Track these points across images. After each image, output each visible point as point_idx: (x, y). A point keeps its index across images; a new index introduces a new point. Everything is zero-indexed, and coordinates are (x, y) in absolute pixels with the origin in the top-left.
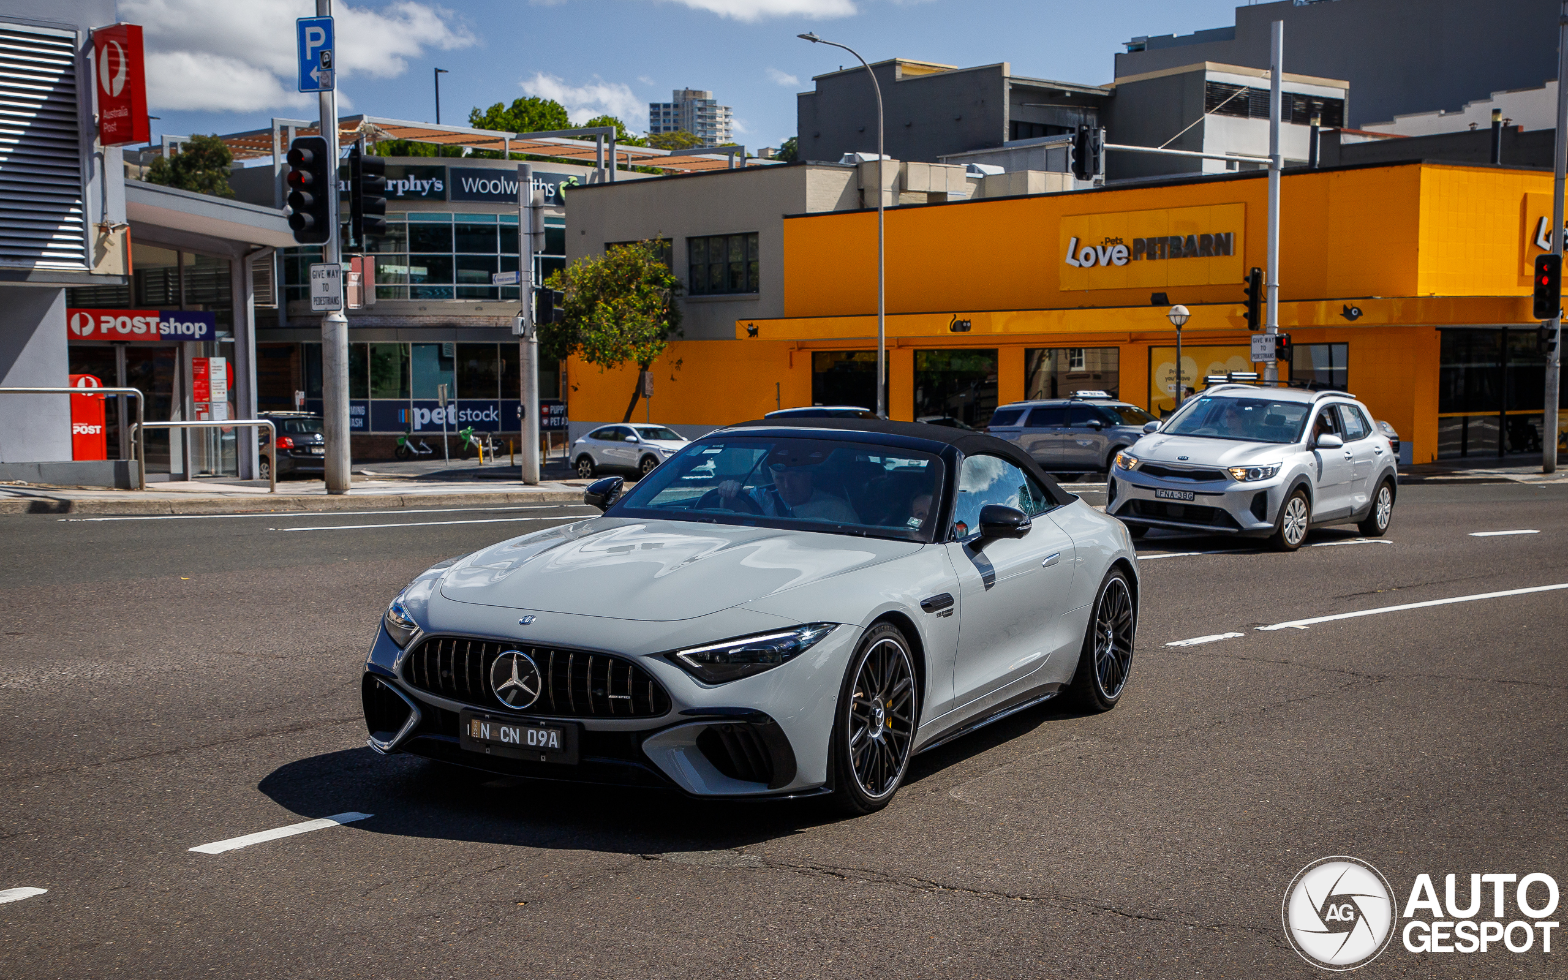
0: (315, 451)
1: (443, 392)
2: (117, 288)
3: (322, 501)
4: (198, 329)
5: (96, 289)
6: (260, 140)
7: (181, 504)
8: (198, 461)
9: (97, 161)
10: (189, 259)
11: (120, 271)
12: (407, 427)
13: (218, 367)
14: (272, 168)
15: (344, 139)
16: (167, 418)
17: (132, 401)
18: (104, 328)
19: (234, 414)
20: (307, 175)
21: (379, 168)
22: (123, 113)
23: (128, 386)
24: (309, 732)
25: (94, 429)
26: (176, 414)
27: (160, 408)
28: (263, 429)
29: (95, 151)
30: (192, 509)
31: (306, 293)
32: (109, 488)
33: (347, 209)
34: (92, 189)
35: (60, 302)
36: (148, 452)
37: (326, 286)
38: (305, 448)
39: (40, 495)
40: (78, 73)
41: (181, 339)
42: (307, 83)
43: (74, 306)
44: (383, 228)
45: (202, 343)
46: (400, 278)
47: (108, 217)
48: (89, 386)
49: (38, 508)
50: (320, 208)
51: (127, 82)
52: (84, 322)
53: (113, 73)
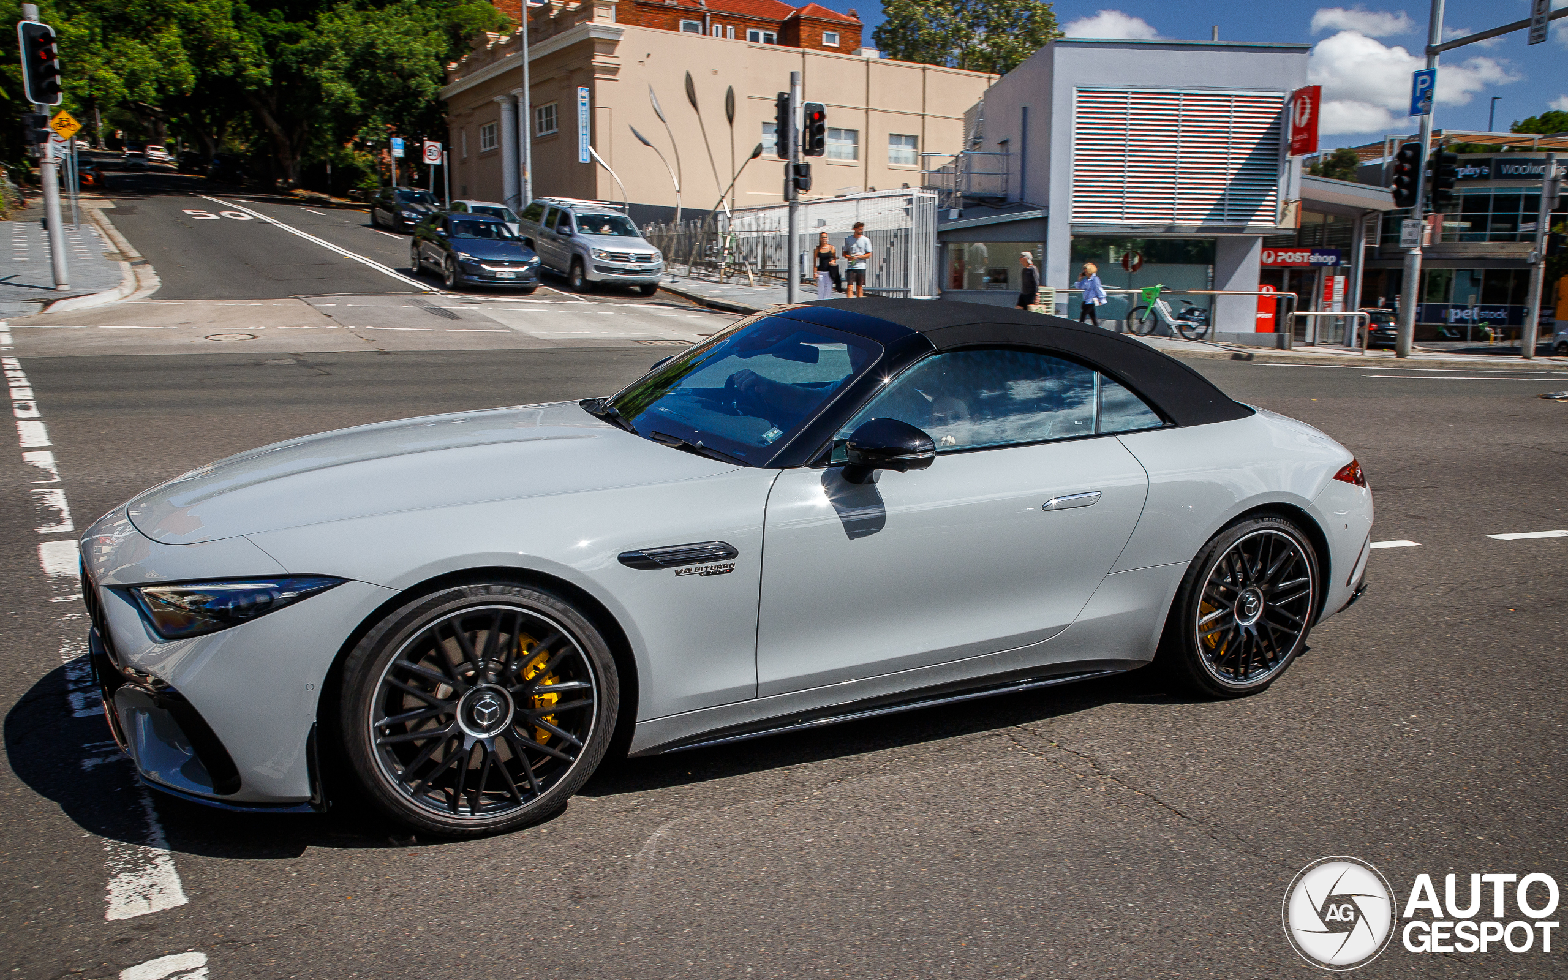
0: (1389, 332)
1: (1472, 299)
2: (1289, 236)
3: (1393, 362)
4: (1330, 259)
5: (1276, 238)
6: (1377, 149)
7: (1311, 359)
8: (1321, 336)
9: (1287, 165)
10: (1330, 219)
11: (1293, 227)
12: (1445, 320)
13: (1339, 281)
14: (1381, 165)
15: (1433, 144)
16: (1307, 309)
17: (1290, 300)
18: (1279, 259)
19: (1345, 309)
20: (1407, 166)
21: (1452, 160)
22: (1304, 136)
23: (1290, 290)
24: (1382, 492)
25: (1269, 316)
26: (1313, 308)
27: (1304, 305)
28: (1362, 318)
29: (1287, 159)
30: (1317, 362)
31: (1397, 240)
32: (1273, 348)
33: (1429, 187)
34: (1282, 181)
35: (1259, 244)
36: (1296, 329)
37: (1410, 233)
38: (1383, 330)
39: (1237, 350)
40: (1283, 116)
41: (1320, 265)
42: (1414, 110)
43: (1265, 247)
44: (1450, 197)
45: (1331, 268)
46: (1452, 229)
47: (1289, 197)
48: (1268, 291)
49: (1236, 357)
50: (1413, 187)
51: (1309, 119)
52: (1269, 256)
53: (1302, 114)
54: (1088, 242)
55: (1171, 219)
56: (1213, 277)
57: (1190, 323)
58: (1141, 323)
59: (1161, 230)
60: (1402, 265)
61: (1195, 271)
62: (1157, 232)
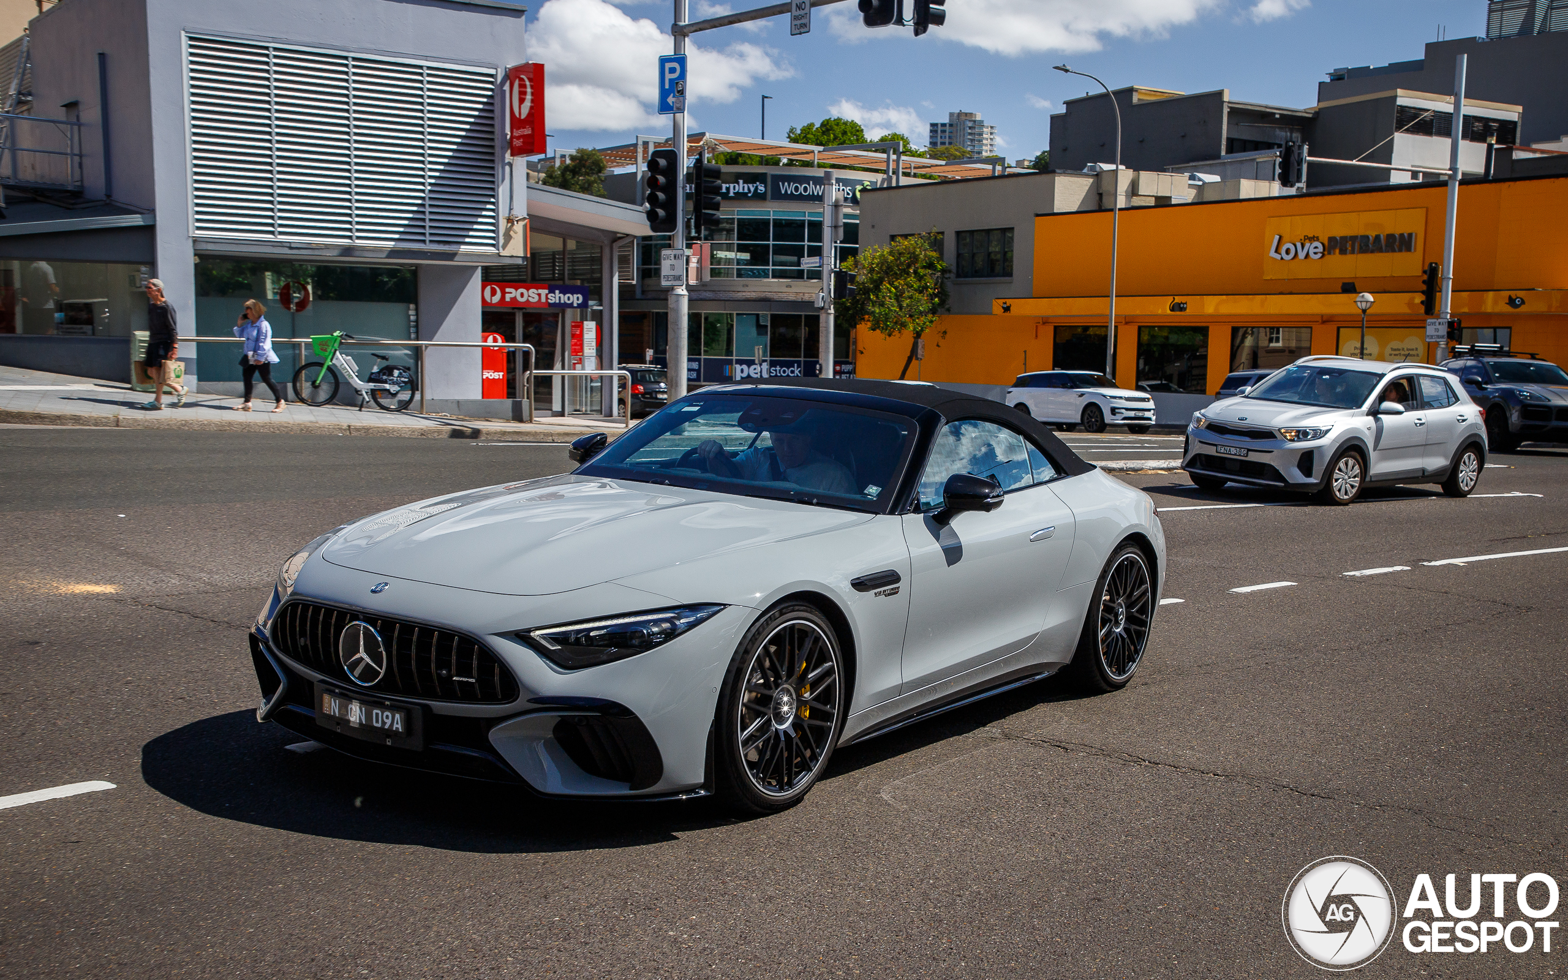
0: (660, 396)
1: (758, 352)
2: (518, 267)
4: (576, 299)
5: (503, 268)
6: (627, 152)
7: (559, 434)
8: (573, 403)
9: (507, 168)
10: (572, 245)
11: (521, 254)
12: (730, 379)
13: (590, 327)
14: (635, 174)
15: (690, 151)
16: (551, 368)
17: (526, 354)
18: (508, 298)
19: (601, 366)
20: (661, 179)
21: (716, 174)
22: (527, 131)
23: (524, 342)
25: (498, 375)
26: (558, 365)
27: (546, 361)
28: (621, 378)
29: (507, 161)
31: (658, 272)
32: (508, 421)
33: (691, 206)
34: (503, 191)
35: (477, 277)
36: (535, 393)
37: (672, 267)
38: (652, 394)
39: (458, 425)
40: (497, 101)
41: (563, 307)
42: (664, 107)
43: (487, 280)
44: (718, 222)
45: (579, 310)
46: (729, 261)
47: (514, 212)
48: (495, 342)
49: (456, 434)
50: (670, 206)
51: (531, 108)
52: (493, 293)
53: (522, 101)
54: (229, 266)
55: (350, 237)
56: (417, 321)
57: (387, 386)
58: (315, 386)
59: (336, 252)
60: (666, 307)
61: (392, 312)
62: (330, 255)
